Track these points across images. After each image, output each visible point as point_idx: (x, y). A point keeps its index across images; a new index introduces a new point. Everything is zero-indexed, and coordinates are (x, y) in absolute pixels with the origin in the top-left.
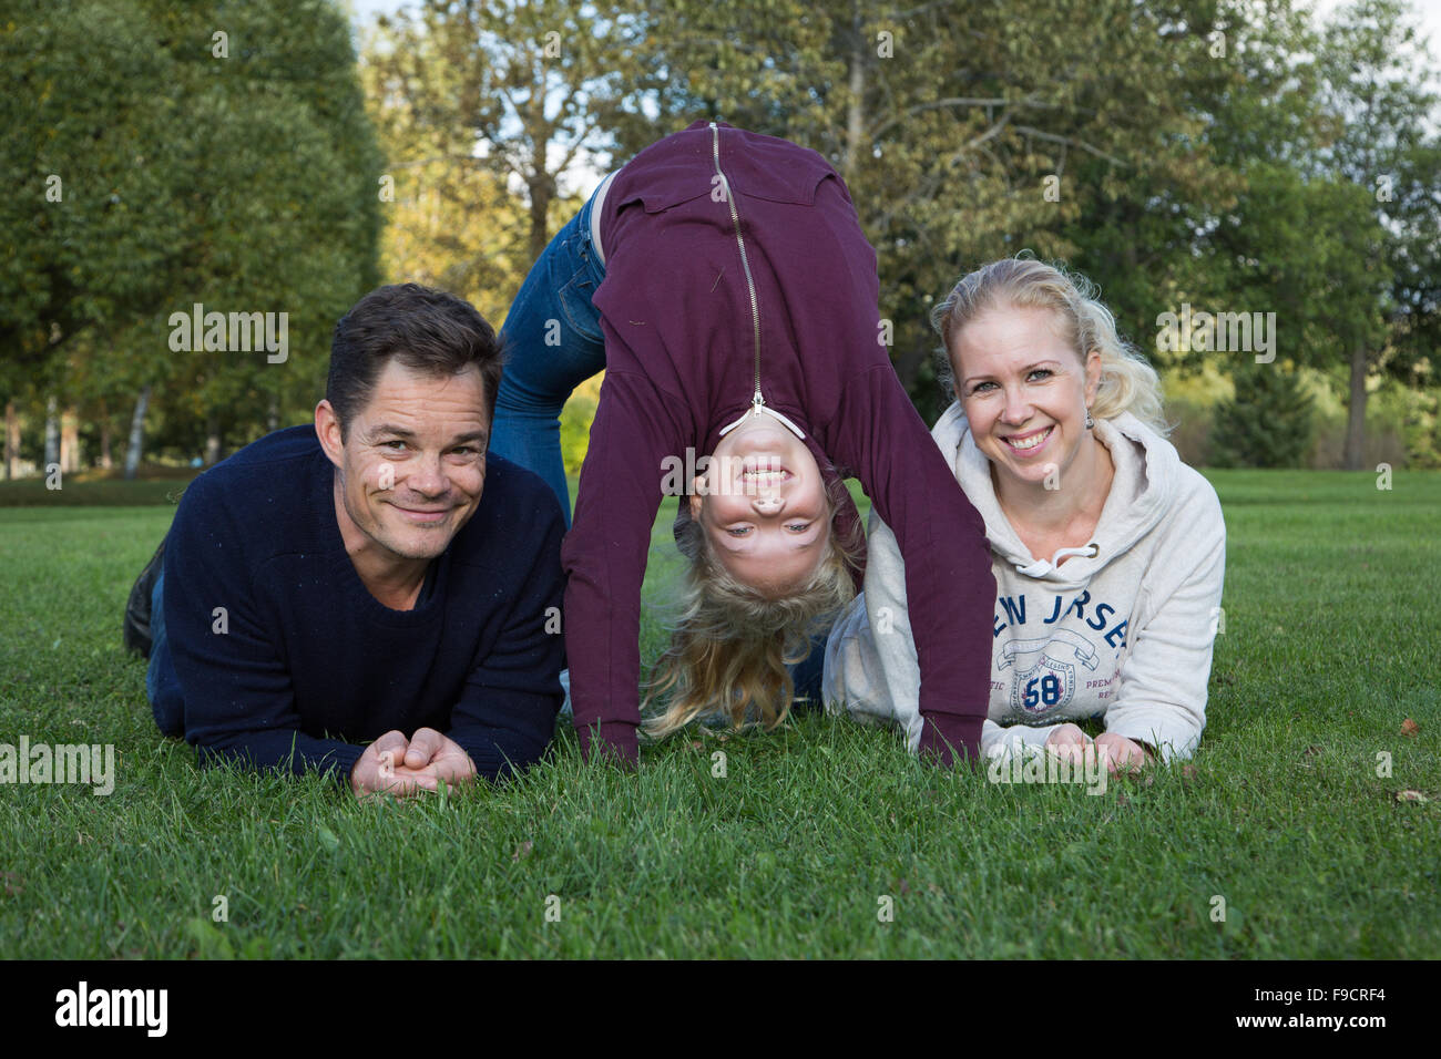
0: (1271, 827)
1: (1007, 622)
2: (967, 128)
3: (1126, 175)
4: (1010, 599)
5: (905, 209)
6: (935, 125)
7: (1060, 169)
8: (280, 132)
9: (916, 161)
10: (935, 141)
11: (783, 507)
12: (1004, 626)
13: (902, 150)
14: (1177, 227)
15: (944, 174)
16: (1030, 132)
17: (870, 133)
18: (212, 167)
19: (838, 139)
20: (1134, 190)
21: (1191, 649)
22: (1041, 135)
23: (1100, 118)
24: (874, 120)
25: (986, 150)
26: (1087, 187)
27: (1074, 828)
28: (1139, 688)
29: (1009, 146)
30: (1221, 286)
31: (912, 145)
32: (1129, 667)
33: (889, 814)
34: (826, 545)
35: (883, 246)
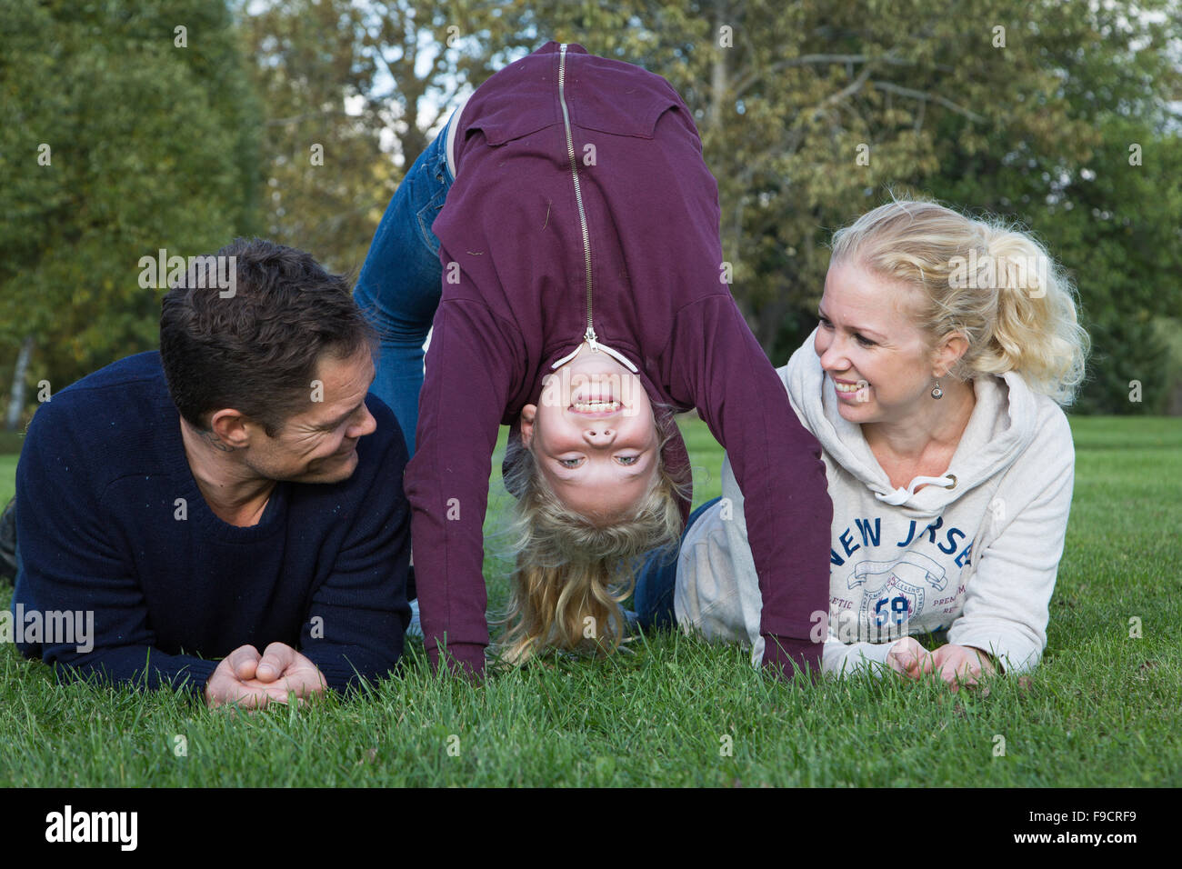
0: (1102, 734)
1: (861, 543)
2: (828, 84)
3: (983, 130)
4: (866, 521)
5: (768, 164)
6: (796, 81)
7: (918, 123)
8: (157, 91)
9: (779, 117)
10: (797, 97)
11: (614, 439)
12: (857, 547)
13: (764, 107)
14: (1034, 183)
15: (806, 129)
16: (890, 88)
17: (734, 89)
18: (91, 123)
19: (702, 95)
20: (992, 144)
21: (1033, 568)
22: (900, 90)
23: (959, 75)
24: (736, 77)
25: (847, 104)
26: (946, 142)
27: (911, 736)
28: (983, 604)
29: (869, 103)
30: (1077, 239)
31: (774, 101)
32: (973, 584)
33: (729, 723)
34: (654, 475)
35: (746, 200)
